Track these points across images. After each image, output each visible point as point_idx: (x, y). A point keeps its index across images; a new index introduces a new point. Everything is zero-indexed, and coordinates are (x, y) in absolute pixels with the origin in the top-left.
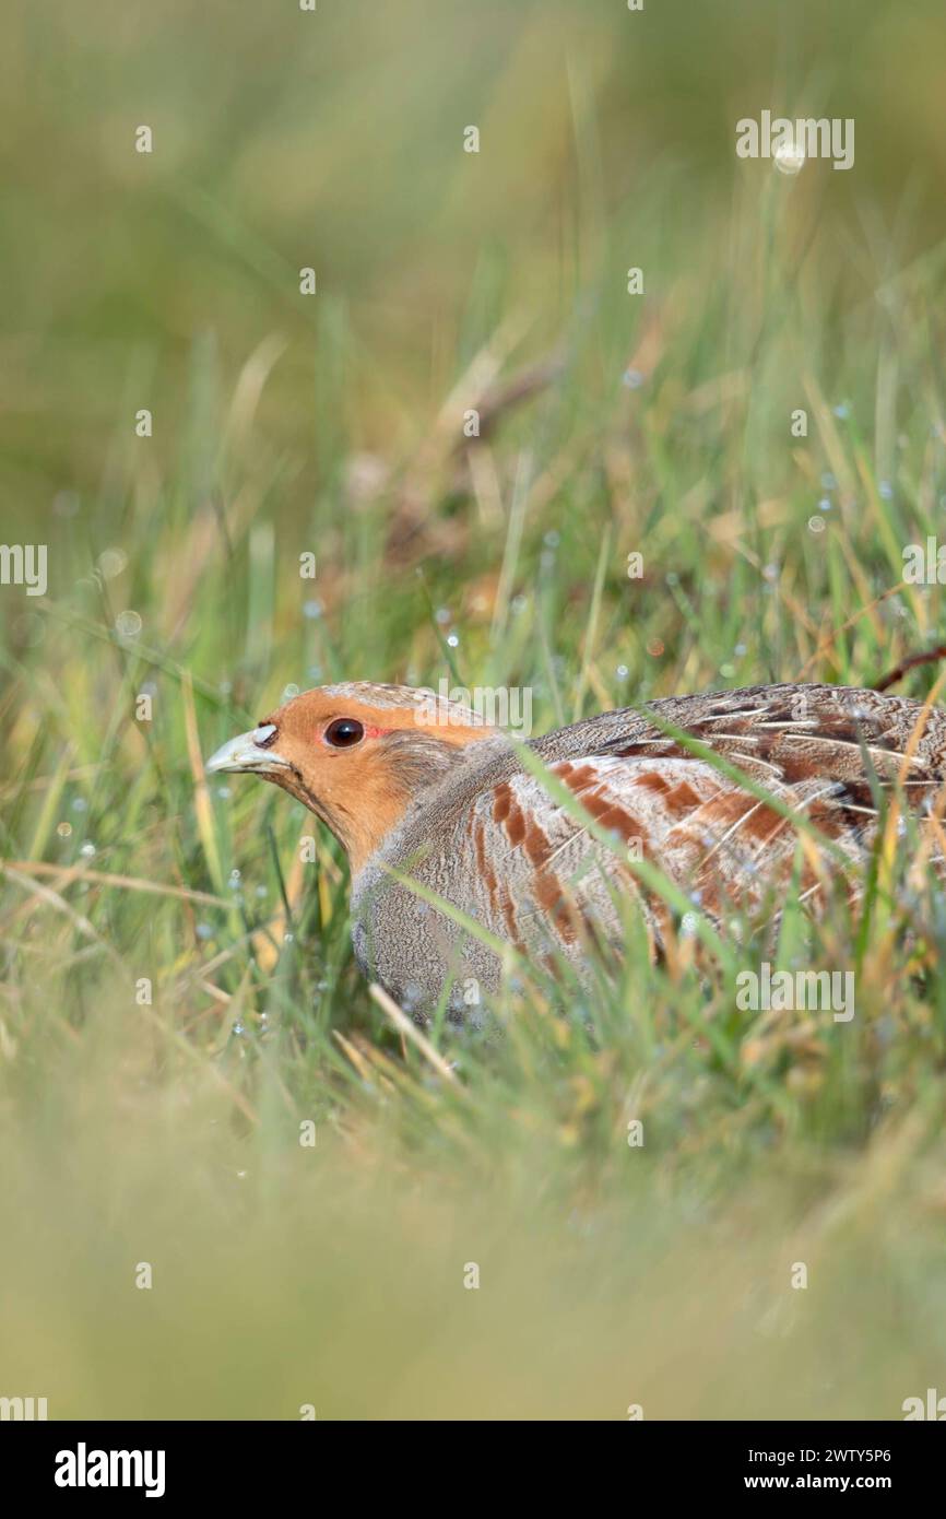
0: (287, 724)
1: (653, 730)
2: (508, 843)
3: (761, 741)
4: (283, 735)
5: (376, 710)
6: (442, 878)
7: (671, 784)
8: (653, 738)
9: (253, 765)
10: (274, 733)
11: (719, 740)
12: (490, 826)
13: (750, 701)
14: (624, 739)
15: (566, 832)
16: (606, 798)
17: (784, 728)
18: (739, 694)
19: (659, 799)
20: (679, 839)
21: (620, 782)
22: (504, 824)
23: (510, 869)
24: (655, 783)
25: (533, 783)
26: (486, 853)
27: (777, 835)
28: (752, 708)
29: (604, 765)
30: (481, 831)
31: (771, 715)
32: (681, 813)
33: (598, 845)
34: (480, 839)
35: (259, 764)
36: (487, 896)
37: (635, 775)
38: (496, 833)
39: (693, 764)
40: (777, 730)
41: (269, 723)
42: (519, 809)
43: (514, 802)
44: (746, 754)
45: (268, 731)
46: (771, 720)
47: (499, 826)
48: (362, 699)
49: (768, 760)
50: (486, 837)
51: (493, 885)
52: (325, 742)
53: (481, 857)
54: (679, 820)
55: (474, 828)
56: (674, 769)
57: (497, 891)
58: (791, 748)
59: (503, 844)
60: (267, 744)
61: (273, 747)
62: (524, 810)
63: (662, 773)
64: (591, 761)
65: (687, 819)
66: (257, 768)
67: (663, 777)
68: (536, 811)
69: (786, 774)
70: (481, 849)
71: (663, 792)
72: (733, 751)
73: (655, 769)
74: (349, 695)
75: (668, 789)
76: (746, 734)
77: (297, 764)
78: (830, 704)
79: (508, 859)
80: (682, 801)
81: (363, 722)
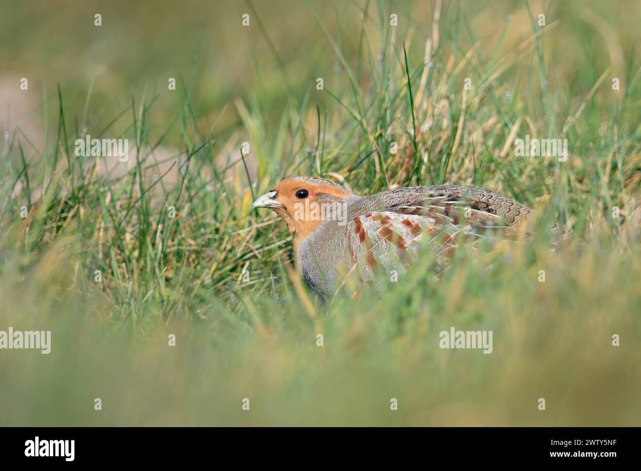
0: (281, 191)
1: (408, 202)
2: (359, 242)
3: (446, 209)
4: (279, 194)
5: (312, 186)
6: (335, 247)
7: (413, 224)
8: (409, 206)
9: (269, 205)
10: (276, 194)
11: (431, 208)
12: (353, 234)
13: (441, 192)
14: (398, 205)
15: (377, 240)
16: (391, 228)
17: (454, 204)
18: (437, 189)
19: (409, 230)
20: (414, 243)
21: (397, 221)
22: (358, 235)
23: (359, 250)
24: (407, 223)
25: (369, 220)
26: (351, 244)
27: (447, 242)
28: (442, 195)
29: (392, 215)
30: (350, 236)
31: (449, 198)
32: (415, 235)
33: (388, 244)
34: (349, 238)
35: (271, 205)
36: (350, 257)
37: (402, 220)
38: (355, 237)
39: (421, 217)
40: (451, 204)
41: (274, 191)
42: (364, 230)
43: (362, 227)
44: (440, 213)
45: (273, 194)
46: (449, 200)
47: (356, 235)
48: (307, 182)
49: (448, 216)
50: (351, 238)
51: (352, 254)
52: (295, 197)
53: (350, 245)
54: (415, 237)
55: (347, 234)
56: (414, 219)
57: (354, 257)
58: (456, 211)
59: (357, 241)
60: (274, 198)
61: (276, 199)
62: (365, 231)
63: (410, 220)
64: (387, 213)
65: (417, 237)
66: (270, 206)
67: (411, 221)
68: (369, 231)
69: (455, 221)
70: (350, 242)
71: (410, 227)
72: (437, 212)
73: (408, 218)
74: (303, 181)
75: (412, 226)
76: (441, 206)
77: (285, 205)
78: (468, 195)
79: (358, 247)
80: (416, 230)
81: (309, 190)
